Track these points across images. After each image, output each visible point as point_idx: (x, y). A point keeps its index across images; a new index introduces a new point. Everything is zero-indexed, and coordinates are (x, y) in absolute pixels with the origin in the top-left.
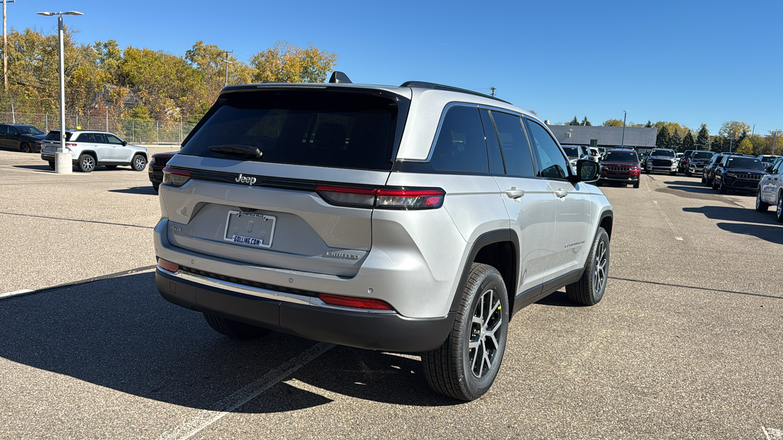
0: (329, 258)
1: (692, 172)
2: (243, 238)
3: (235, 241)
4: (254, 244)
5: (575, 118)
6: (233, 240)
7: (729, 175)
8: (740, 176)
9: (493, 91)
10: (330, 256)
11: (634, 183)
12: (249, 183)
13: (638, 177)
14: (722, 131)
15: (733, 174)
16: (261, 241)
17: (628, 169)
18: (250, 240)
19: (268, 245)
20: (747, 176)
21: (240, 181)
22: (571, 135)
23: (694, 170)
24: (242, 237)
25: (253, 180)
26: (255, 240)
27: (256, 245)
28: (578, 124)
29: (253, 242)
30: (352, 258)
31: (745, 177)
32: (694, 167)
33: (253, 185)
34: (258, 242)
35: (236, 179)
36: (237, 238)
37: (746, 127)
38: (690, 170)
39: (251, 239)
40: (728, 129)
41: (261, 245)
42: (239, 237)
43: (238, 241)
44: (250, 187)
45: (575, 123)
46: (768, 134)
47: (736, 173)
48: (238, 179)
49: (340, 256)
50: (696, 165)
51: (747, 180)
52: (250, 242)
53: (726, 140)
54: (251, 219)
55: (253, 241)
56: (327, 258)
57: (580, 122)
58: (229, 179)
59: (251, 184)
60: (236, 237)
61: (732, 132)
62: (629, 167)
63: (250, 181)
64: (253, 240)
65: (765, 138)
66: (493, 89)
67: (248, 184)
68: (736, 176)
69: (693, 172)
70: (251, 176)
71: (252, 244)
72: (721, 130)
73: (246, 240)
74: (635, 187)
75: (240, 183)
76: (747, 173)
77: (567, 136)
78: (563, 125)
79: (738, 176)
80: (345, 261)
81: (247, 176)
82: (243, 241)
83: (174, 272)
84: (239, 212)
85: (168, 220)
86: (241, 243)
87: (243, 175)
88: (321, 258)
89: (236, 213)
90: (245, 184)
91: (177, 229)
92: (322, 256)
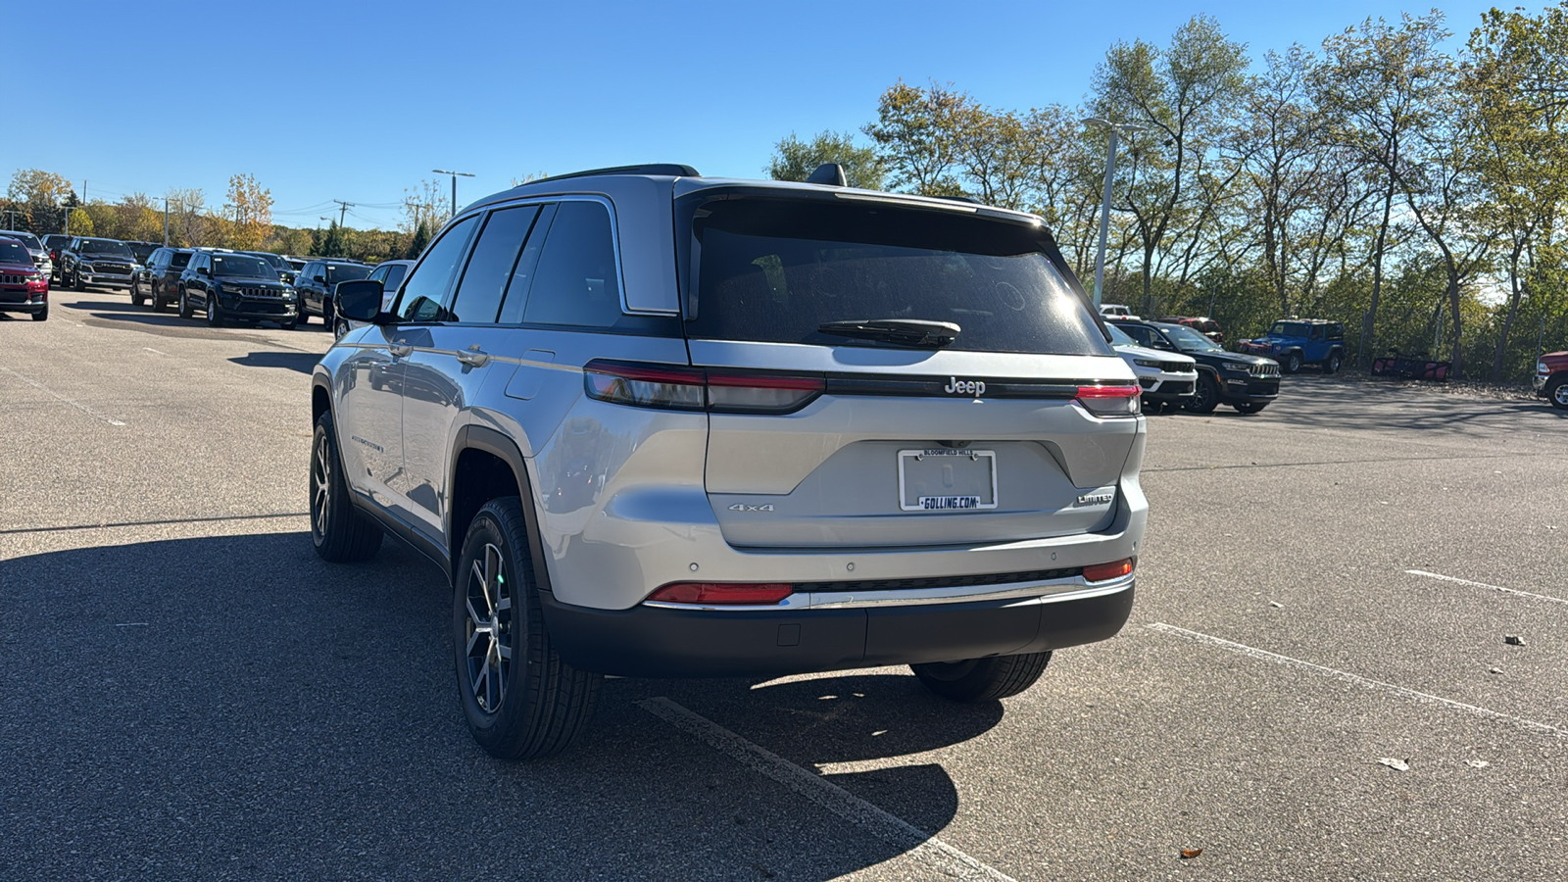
0: (1082, 508)
1: (86, 281)
2: (942, 500)
3: (926, 508)
4: (966, 507)
6: (922, 507)
7: (226, 289)
8: (247, 291)
11: (36, 310)
12: (975, 393)
13: (45, 298)
14: (14, 188)
15: (235, 289)
16: (978, 498)
17: (23, 280)
18: (958, 501)
19: (994, 503)
20: (260, 291)
21: (956, 391)
23: (90, 278)
24: (939, 498)
25: (980, 388)
26: (968, 499)
27: (970, 509)
29: (963, 504)
31: (257, 293)
32: (89, 270)
33: (981, 397)
34: (974, 502)
35: (947, 387)
36: (929, 502)
37: (63, 184)
38: (82, 277)
39: (959, 498)
40: (26, 186)
41: (979, 506)
42: (933, 499)
43: (932, 508)
44: (976, 401)
46: (121, 202)
47: (239, 286)
48: (950, 388)
49: (1093, 500)
50: (94, 268)
51: (253, 299)
52: (958, 505)
53: (38, 209)
54: (950, 461)
55: (963, 502)
56: (1079, 508)
58: (936, 387)
59: (977, 395)
60: (927, 500)
61: (35, 192)
62: (23, 276)
63: (975, 389)
64: (962, 499)
65: (115, 208)
67: (973, 396)
68: (240, 292)
69: (89, 281)
70: (975, 379)
71: (961, 507)
72: (11, 186)
73: (950, 503)
74: (36, 318)
75: (956, 395)
76: (258, 286)
79: (244, 292)
80: (1099, 508)
81: (966, 379)
82: (943, 505)
83: (776, 603)
84: (922, 452)
85: (707, 493)
86: (940, 510)
87: (958, 378)
88: (1072, 509)
89: (916, 453)
90: (966, 395)
91: (762, 509)
92: (1074, 506)
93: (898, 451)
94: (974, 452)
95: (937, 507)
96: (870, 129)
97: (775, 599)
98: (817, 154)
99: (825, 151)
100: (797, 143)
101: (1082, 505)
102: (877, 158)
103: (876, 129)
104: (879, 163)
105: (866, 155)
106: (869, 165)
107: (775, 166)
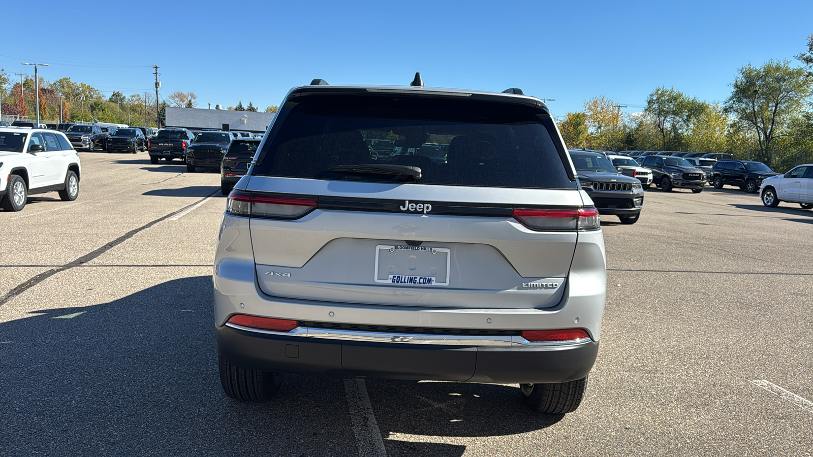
0: (526, 290)
2: (405, 278)
3: (393, 282)
4: (423, 283)
5: (240, 103)
6: (390, 281)
9: (156, 70)
10: (528, 288)
12: (423, 211)
16: (433, 279)
18: (418, 280)
19: (446, 282)
21: (408, 209)
22: (246, 121)
25: (428, 208)
26: (425, 278)
27: (427, 285)
28: (244, 110)
30: (553, 287)
33: (428, 213)
34: (430, 281)
35: (402, 206)
36: (396, 278)
39: (418, 278)
41: (434, 284)
42: (399, 277)
43: (398, 282)
44: (424, 216)
45: (240, 108)
48: (404, 207)
49: (538, 286)
52: (418, 281)
54: (413, 254)
55: (422, 280)
56: (523, 291)
57: (246, 108)
58: (393, 207)
59: (425, 212)
60: (394, 277)
63: (423, 208)
64: (420, 278)
66: (156, 68)
67: (422, 213)
70: (424, 202)
71: (420, 283)
73: (411, 280)
77: (241, 122)
78: (226, 109)
80: (543, 291)
81: (417, 202)
82: (406, 281)
83: (288, 331)
84: (393, 247)
85: (255, 264)
86: (403, 284)
87: (410, 202)
88: (517, 290)
89: (389, 247)
90: (416, 212)
91: (283, 275)
92: (517, 289)
93: (376, 246)
94: (433, 249)
95: (401, 282)
96: (801, 56)
97: (288, 329)
98: (764, 74)
99: (770, 71)
100: (752, 68)
101: (525, 289)
102: (807, 74)
103: (805, 56)
104: (807, 76)
105: (799, 72)
106: (801, 78)
107: (736, 81)
